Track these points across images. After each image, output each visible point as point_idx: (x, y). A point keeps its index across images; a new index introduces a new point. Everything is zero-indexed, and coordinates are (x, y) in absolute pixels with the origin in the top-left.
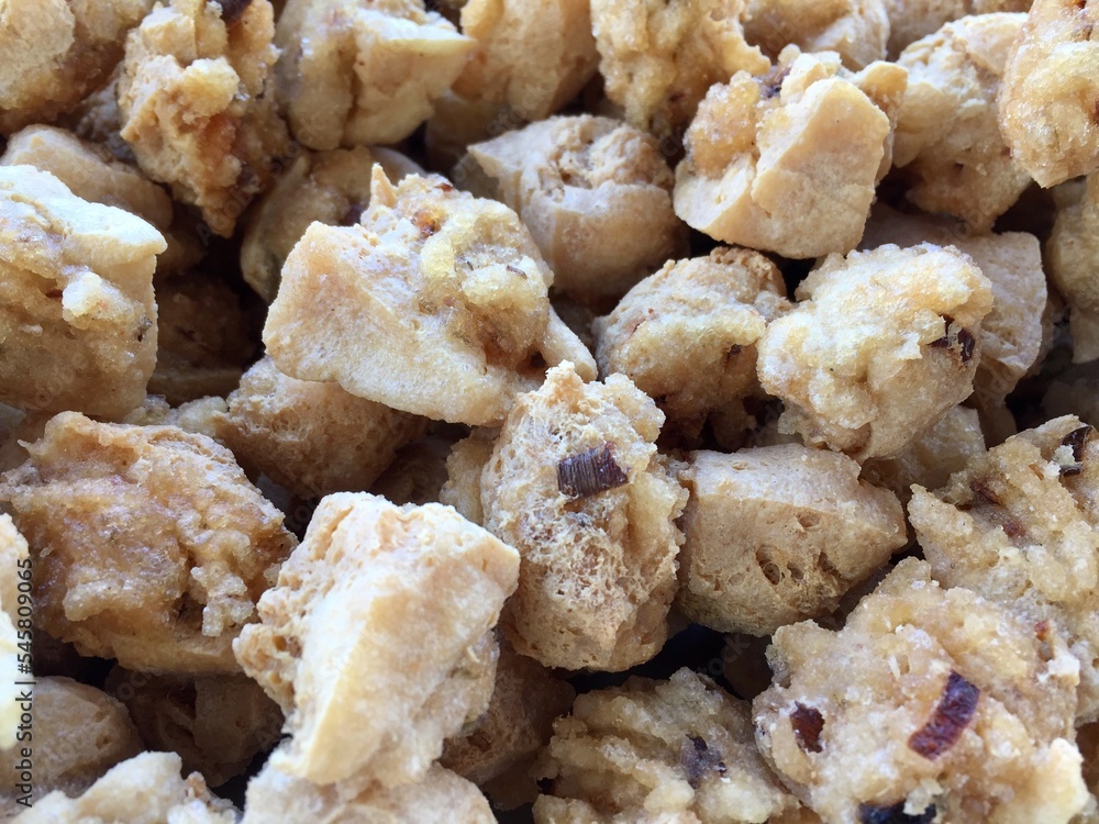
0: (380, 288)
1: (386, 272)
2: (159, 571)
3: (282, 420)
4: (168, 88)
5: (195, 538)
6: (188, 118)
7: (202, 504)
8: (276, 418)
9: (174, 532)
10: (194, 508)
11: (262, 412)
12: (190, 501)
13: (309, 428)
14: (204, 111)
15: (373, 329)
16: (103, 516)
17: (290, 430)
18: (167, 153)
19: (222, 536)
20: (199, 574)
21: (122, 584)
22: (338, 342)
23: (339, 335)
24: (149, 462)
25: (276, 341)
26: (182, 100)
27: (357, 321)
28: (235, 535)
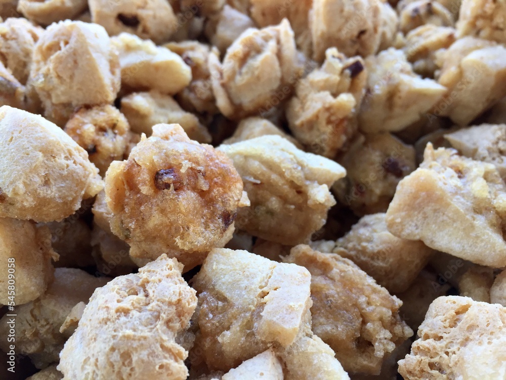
0: (455, 200)
1: (456, 193)
2: (352, 323)
3: (377, 255)
4: (327, 105)
5: (367, 309)
6: (333, 118)
7: (367, 293)
8: (374, 254)
9: (356, 305)
10: (363, 294)
11: (368, 251)
12: (362, 291)
13: (391, 260)
14: (340, 116)
15: (445, 218)
16: (326, 294)
17: (381, 260)
18: (315, 132)
19: (378, 309)
20: (369, 326)
21: (337, 327)
22: (424, 223)
23: (425, 220)
24: (338, 271)
25: (393, 220)
26: (332, 111)
27: (436, 214)
28: (384, 310)
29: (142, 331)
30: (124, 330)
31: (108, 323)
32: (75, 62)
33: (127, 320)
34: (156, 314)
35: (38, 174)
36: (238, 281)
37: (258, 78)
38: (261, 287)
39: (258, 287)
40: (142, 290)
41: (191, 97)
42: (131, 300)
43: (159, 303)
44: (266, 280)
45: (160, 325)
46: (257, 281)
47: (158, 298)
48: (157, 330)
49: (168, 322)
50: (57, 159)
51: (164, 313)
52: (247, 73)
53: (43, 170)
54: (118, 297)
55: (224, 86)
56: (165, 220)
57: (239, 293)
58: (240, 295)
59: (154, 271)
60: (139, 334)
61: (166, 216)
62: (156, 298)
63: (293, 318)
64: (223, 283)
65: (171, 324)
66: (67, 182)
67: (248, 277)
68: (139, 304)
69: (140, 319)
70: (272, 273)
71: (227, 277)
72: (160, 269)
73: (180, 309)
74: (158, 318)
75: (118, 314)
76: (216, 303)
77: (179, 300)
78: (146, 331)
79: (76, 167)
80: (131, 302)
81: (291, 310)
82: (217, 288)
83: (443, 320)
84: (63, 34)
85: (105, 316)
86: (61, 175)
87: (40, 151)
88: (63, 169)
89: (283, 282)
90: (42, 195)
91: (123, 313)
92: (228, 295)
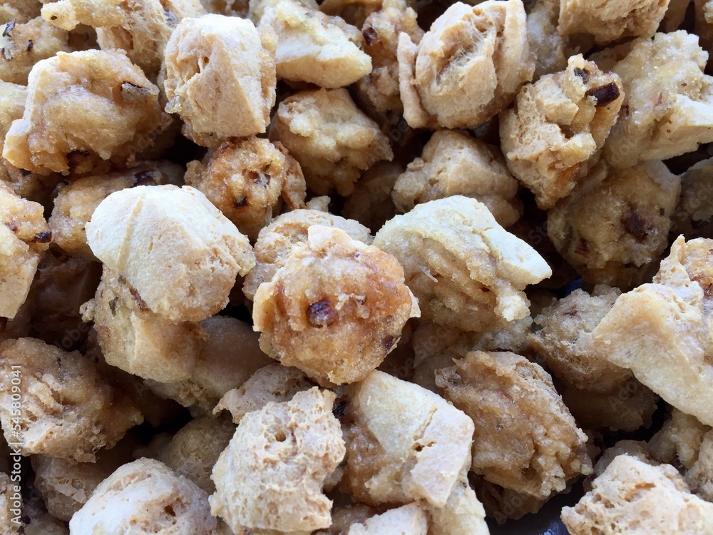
1: (688, 333)
2: (521, 454)
3: (578, 359)
4: (552, 149)
5: (543, 442)
6: (559, 165)
7: (547, 423)
8: (575, 357)
9: (531, 435)
10: (542, 424)
11: (567, 351)
12: (541, 420)
13: (594, 369)
17: (580, 365)
19: (556, 444)
20: (541, 460)
21: (503, 456)
22: (640, 352)
23: (642, 349)
24: (519, 389)
25: (601, 339)
26: (559, 157)
27: (657, 347)
28: (563, 446)
29: (288, 486)
30: (271, 483)
31: (256, 471)
32: (218, 90)
33: (274, 473)
34: (302, 468)
35: (182, 287)
36: (392, 425)
37: (463, 91)
38: (416, 438)
39: (412, 437)
40: (290, 434)
41: (371, 91)
42: (278, 451)
43: (306, 456)
44: (423, 429)
45: (306, 479)
46: (413, 429)
47: (305, 451)
48: (303, 485)
49: (314, 475)
50: (201, 266)
51: (311, 468)
52: (447, 83)
53: (187, 281)
54: (265, 442)
55: (415, 88)
56: (317, 357)
57: (391, 439)
58: (393, 443)
59: (303, 412)
60: (285, 489)
61: (318, 353)
62: (303, 450)
63: (442, 490)
64: (377, 424)
65: (317, 476)
66: (214, 287)
67: (403, 422)
68: (286, 453)
69: (286, 472)
70: (431, 419)
71: (381, 417)
72: (309, 411)
73: (326, 462)
74: (304, 471)
75: (266, 464)
76: (367, 444)
77: (326, 455)
78: (292, 486)
79: (223, 269)
80: (278, 452)
81: (441, 479)
82: (369, 427)
83: (621, 489)
84: (201, 47)
85: (254, 464)
86: (207, 281)
87: (183, 262)
88: (209, 275)
89: (440, 435)
90: (187, 307)
91: (270, 464)
92: (380, 439)
